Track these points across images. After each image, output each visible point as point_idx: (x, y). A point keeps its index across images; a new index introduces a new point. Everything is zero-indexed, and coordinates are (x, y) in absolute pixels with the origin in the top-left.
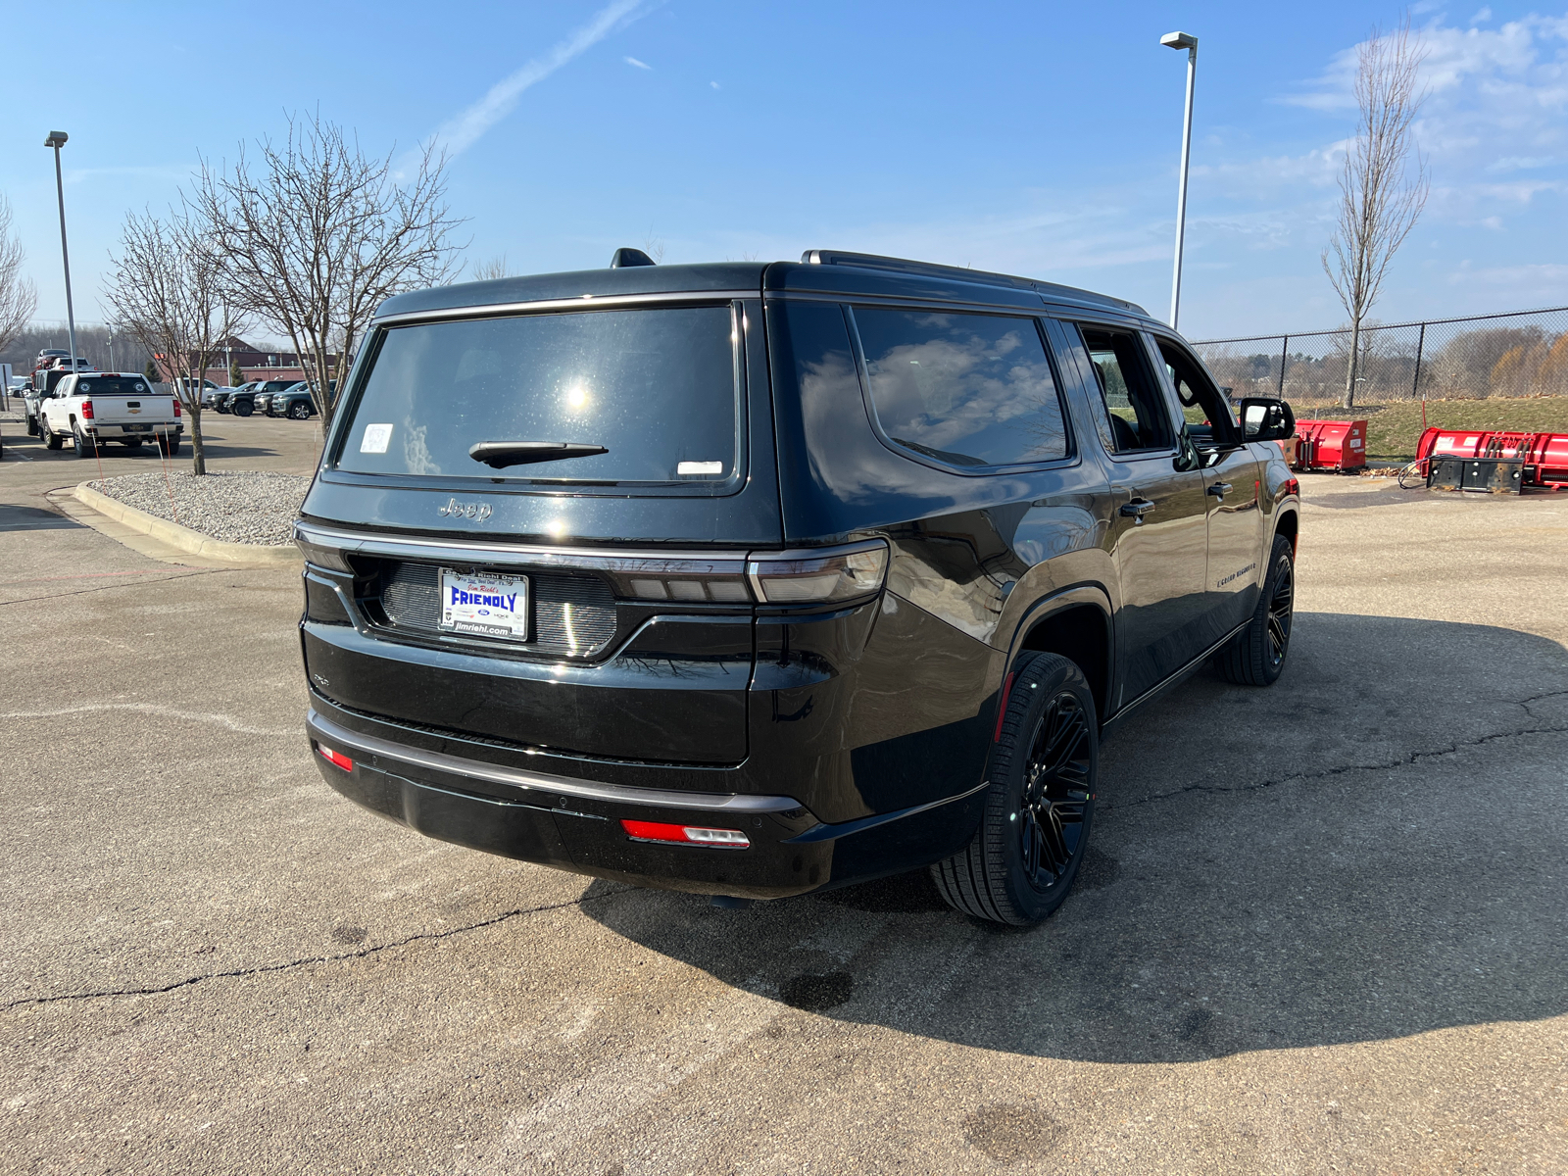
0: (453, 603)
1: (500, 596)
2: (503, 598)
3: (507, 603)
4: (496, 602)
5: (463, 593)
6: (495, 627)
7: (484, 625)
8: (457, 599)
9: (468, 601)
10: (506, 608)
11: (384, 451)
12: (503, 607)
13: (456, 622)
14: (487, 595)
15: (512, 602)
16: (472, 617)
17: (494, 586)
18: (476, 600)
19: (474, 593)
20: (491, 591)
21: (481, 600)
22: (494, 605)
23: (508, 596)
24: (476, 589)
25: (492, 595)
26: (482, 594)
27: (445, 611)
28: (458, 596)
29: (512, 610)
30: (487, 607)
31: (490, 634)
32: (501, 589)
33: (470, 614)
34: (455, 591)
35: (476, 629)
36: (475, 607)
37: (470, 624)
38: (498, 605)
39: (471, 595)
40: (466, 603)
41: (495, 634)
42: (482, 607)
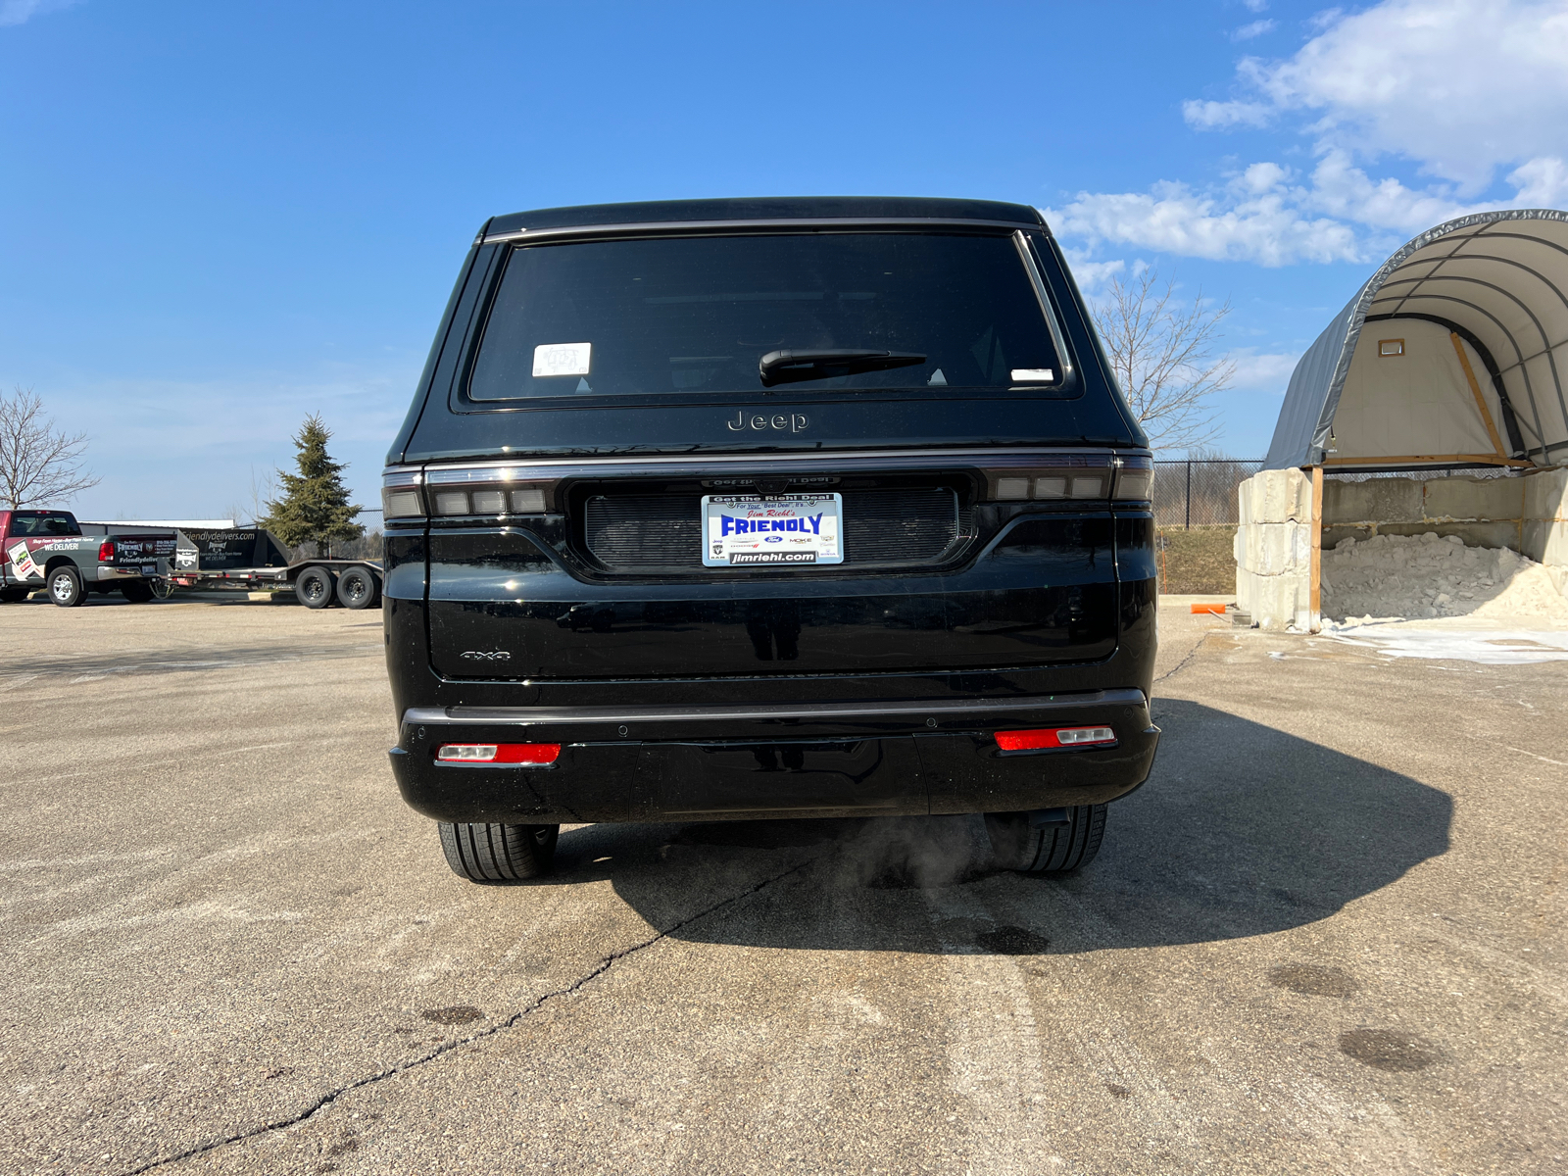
0: (725, 533)
1: (798, 519)
2: (802, 521)
3: (808, 525)
4: (792, 526)
5: (738, 522)
6: (794, 553)
7: (777, 554)
8: (732, 529)
9: (749, 529)
10: (809, 531)
11: (587, 372)
12: (802, 530)
13: (732, 556)
14: (778, 519)
15: (816, 525)
16: (756, 546)
17: (787, 509)
18: (762, 527)
19: (757, 519)
20: (784, 514)
21: (769, 526)
22: (789, 529)
23: (811, 519)
24: (761, 515)
25: (785, 519)
26: (771, 519)
27: (712, 545)
28: (732, 525)
29: (816, 531)
30: (778, 533)
31: (786, 561)
32: (799, 509)
33: (754, 544)
34: (726, 520)
35: (766, 558)
36: (759, 536)
37: (753, 554)
38: (795, 529)
39: (753, 523)
40: (745, 531)
41: (794, 561)
42: (771, 534)
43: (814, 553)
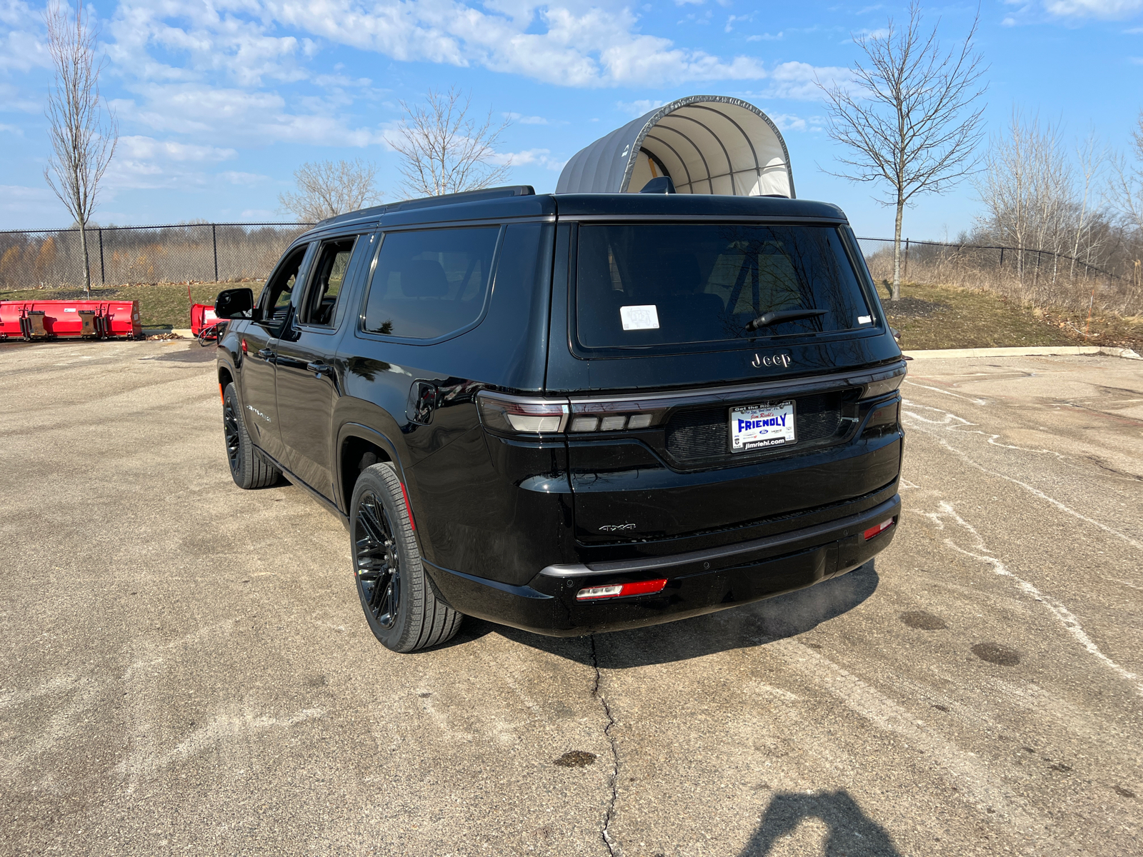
0: (740, 431)
1: (775, 417)
2: (777, 418)
3: (780, 421)
4: (773, 422)
5: (747, 422)
6: (774, 439)
7: (766, 441)
8: (743, 427)
9: (752, 427)
10: (780, 425)
11: (657, 327)
12: (777, 424)
13: (745, 444)
14: (765, 419)
15: (783, 420)
16: (755, 437)
17: (770, 412)
18: (758, 424)
19: (755, 420)
20: (768, 415)
21: (761, 424)
22: (771, 425)
23: (781, 416)
24: (757, 417)
25: (769, 418)
26: (762, 419)
27: (734, 438)
28: (743, 425)
29: (784, 425)
30: (766, 427)
31: (771, 445)
32: (776, 413)
34: (740, 422)
35: (761, 444)
36: (757, 430)
37: (757, 442)
38: (774, 424)
39: (754, 422)
40: (750, 428)
41: (775, 444)
42: (762, 428)
43: (784, 438)
